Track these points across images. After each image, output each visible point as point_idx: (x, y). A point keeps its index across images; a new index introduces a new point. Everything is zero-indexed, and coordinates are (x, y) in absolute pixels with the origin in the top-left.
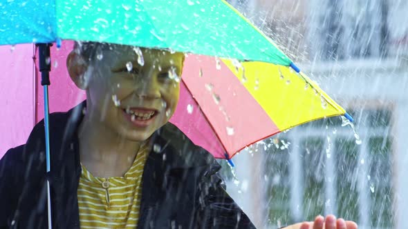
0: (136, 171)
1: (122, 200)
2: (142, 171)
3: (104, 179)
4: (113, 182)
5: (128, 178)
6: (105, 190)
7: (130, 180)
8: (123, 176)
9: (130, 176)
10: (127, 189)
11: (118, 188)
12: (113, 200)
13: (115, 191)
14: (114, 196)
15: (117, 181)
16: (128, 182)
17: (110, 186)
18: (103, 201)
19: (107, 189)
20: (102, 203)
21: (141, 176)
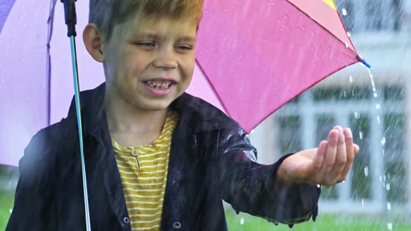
0: (166, 138)
1: (153, 167)
2: (170, 138)
3: (133, 147)
4: (142, 150)
5: (157, 145)
6: (134, 158)
7: (159, 147)
8: (152, 144)
9: (158, 143)
10: (157, 156)
11: (148, 155)
12: (143, 167)
13: (145, 158)
14: (144, 163)
15: (146, 149)
16: (157, 149)
17: (140, 154)
18: (134, 168)
19: (136, 157)
20: (132, 170)
21: (170, 143)
